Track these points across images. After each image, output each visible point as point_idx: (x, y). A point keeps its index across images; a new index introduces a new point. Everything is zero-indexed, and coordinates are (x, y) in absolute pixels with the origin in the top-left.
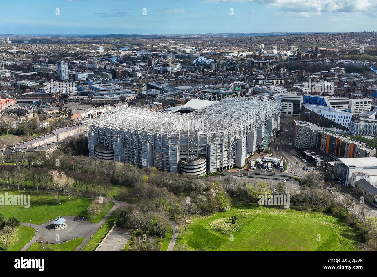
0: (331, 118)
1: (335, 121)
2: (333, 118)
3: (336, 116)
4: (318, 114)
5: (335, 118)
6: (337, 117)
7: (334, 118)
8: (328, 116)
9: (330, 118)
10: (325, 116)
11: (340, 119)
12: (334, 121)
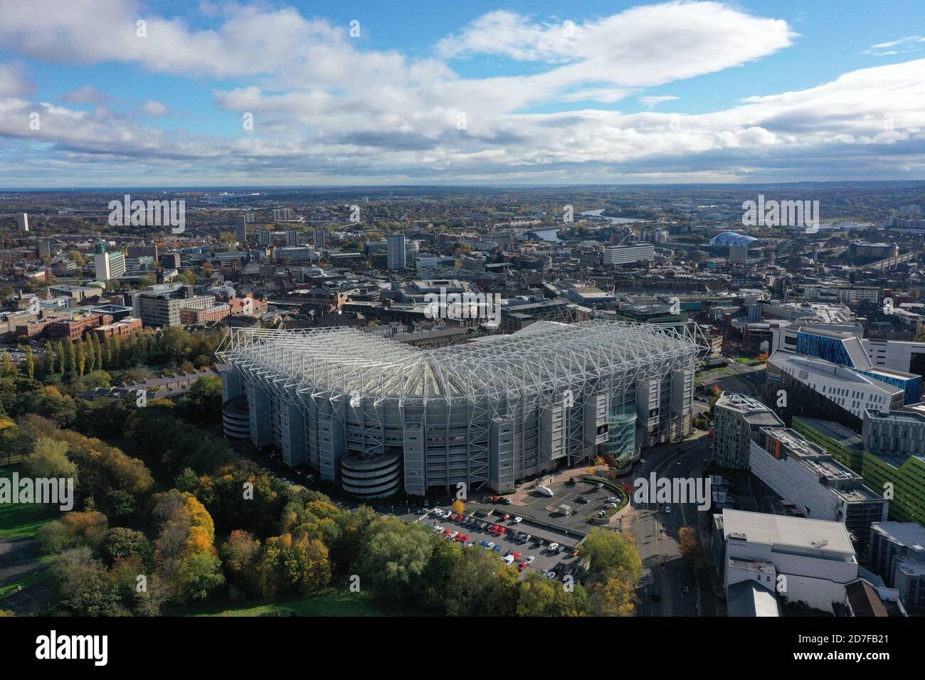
0: (833, 396)
1: (843, 404)
2: (840, 396)
3: (848, 391)
4: (800, 380)
5: (844, 397)
6: (850, 394)
7: (842, 397)
8: (827, 390)
9: (832, 394)
10: (819, 390)
11: (857, 400)
12: (840, 405)
